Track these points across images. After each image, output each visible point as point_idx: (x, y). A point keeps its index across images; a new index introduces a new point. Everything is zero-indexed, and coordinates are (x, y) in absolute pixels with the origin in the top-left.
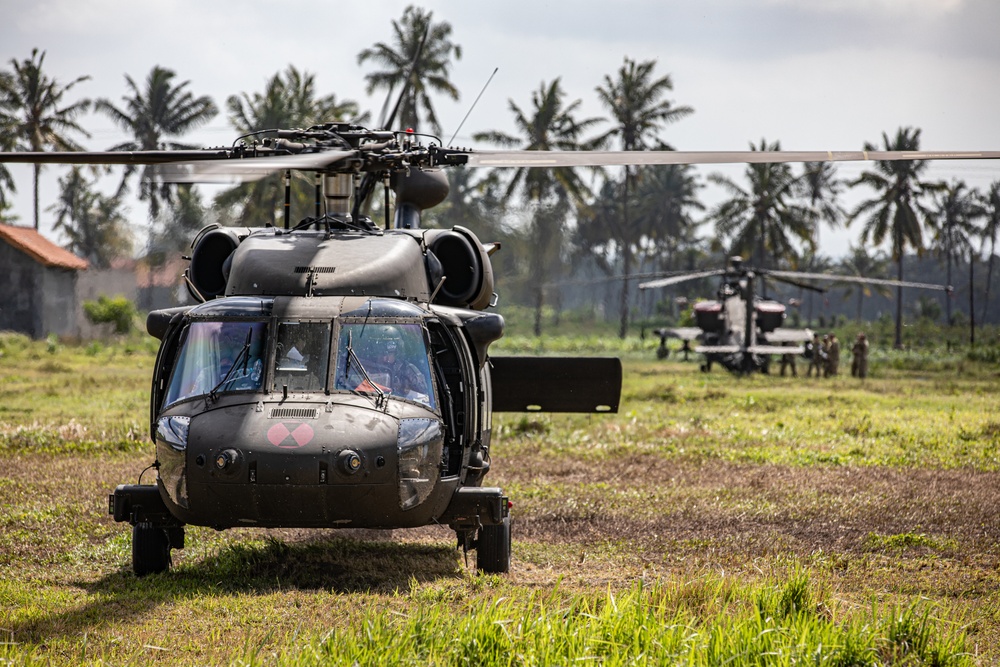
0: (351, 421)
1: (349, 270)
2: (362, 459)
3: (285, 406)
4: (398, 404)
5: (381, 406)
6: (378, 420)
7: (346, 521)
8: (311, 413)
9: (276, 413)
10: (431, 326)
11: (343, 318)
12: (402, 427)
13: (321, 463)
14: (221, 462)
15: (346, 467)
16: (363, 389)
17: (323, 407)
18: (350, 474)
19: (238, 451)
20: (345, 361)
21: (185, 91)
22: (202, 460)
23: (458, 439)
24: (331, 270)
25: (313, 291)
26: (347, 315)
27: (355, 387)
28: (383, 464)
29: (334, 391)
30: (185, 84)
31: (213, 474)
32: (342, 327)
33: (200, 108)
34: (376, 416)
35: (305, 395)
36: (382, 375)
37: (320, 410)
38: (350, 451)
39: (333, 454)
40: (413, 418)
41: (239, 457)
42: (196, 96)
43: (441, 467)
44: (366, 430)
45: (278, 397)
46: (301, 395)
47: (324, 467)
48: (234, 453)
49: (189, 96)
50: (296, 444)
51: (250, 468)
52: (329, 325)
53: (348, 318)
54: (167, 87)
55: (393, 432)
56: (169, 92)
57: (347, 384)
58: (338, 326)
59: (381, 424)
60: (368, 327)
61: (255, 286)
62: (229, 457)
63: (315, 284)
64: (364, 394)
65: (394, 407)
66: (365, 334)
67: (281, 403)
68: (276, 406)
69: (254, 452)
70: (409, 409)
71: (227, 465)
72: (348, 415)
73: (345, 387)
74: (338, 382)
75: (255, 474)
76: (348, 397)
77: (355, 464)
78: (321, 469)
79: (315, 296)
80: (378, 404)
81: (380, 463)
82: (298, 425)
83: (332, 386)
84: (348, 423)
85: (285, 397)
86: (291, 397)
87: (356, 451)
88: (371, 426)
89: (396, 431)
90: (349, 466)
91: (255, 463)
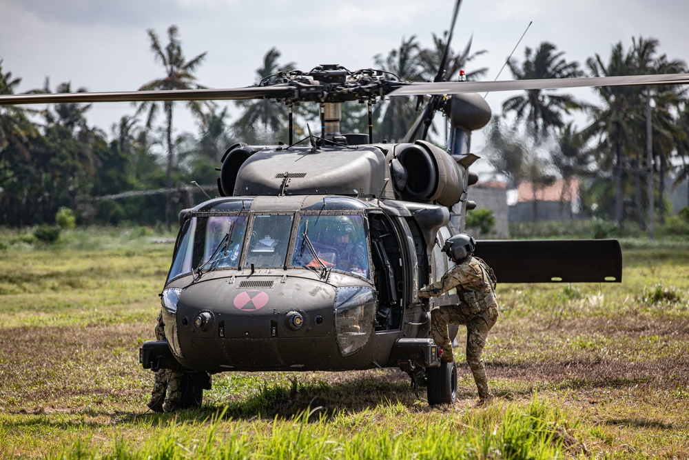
0: (298, 290)
1: (316, 175)
2: (304, 318)
3: (251, 279)
4: (339, 276)
5: (325, 277)
6: (320, 288)
7: (300, 366)
8: (269, 284)
9: (243, 284)
10: (371, 216)
11: (303, 212)
12: (339, 293)
13: (272, 322)
14: (198, 323)
15: (291, 325)
16: (312, 264)
17: (280, 279)
18: (294, 330)
19: (211, 314)
20: (301, 243)
21: (560, 58)
22: (186, 321)
23: (398, 302)
24: (302, 175)
25: (285, 191)
26: (306, 209)
27: (307, 264)
28: (321, 322)
29: (290, 267)
30: (561, 54)
31: (194, 332)
32: (302, 218)
33: (570, 70)
34: (319, 286)
35: (268, 270)
36: (330, 254)
37: (277, 282)
38: (295, 312)
39: (281, 315)
40: (349, 286)
41: (212, 318)
42: (568, 62)
43: (374, 323)
44: (310, 296)
45: (248, 272)
46: (265, 270)
47: (274, 324)
48: (207, 315)
49: (563, 61)
50: (254, 308)
51: (220, 327)
52: (292, 217)
53: (307, 211)
54: (549, 55)
55: (331, 297)
56: (549, 59)
57: (301, 261)
58: (299, 218)
59: (322, 291)
60: (321, 218)
61: (247, 188)
62: (204, 318)
63: (288, 186)
64: (313, 269)
65: (335, 278)
66: (318, 223)
67: (248, 276)
68: (244, 279)
69: (223, 314)
70: (347, 280)
71: (202, 324)
72: (297, 285)
73: (300, 264)
74: (295, 260)
75: (223, 330)
76: (300, 271)
77: (298, 322)
78: (272, 326)
79: (286, 195)
80: (322, 276)
81: (319, 321)
82: (258, 293)
83: (290, 262)
84: (296, 291)
85: (253, 272)
86: (257, 272)
87: (299, 312)
88: (313, 293)
89: (333, 297)
90: (293, 323)
91: (223, 322)
